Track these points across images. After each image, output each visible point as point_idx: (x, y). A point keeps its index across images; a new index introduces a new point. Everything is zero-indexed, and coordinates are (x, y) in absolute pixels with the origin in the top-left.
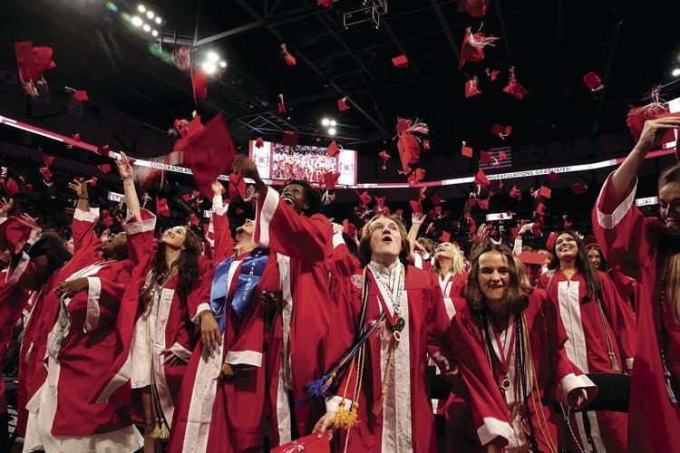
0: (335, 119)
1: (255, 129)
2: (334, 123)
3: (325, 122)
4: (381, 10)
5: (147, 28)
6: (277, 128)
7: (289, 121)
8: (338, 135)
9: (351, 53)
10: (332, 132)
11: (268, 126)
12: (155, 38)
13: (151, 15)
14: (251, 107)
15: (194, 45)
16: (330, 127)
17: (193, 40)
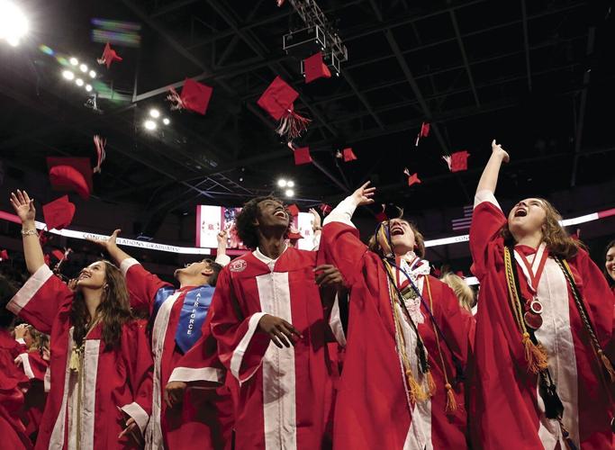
0: (293, 180)
1: (203, 192)
2: (291, 184)
3: (282, 183)
4: (341, 56)
5: (80, 83)
6: (227, 191)
7: (240, 183)
8: (296, 196)
9: (307, 106)
10: (290, 194)
11: (218, 188)
12: (89, 93)
13: (84, 68)
14: (199, 167)
15: (134, 101)
16: (287, 188)
17: (132, 95)
